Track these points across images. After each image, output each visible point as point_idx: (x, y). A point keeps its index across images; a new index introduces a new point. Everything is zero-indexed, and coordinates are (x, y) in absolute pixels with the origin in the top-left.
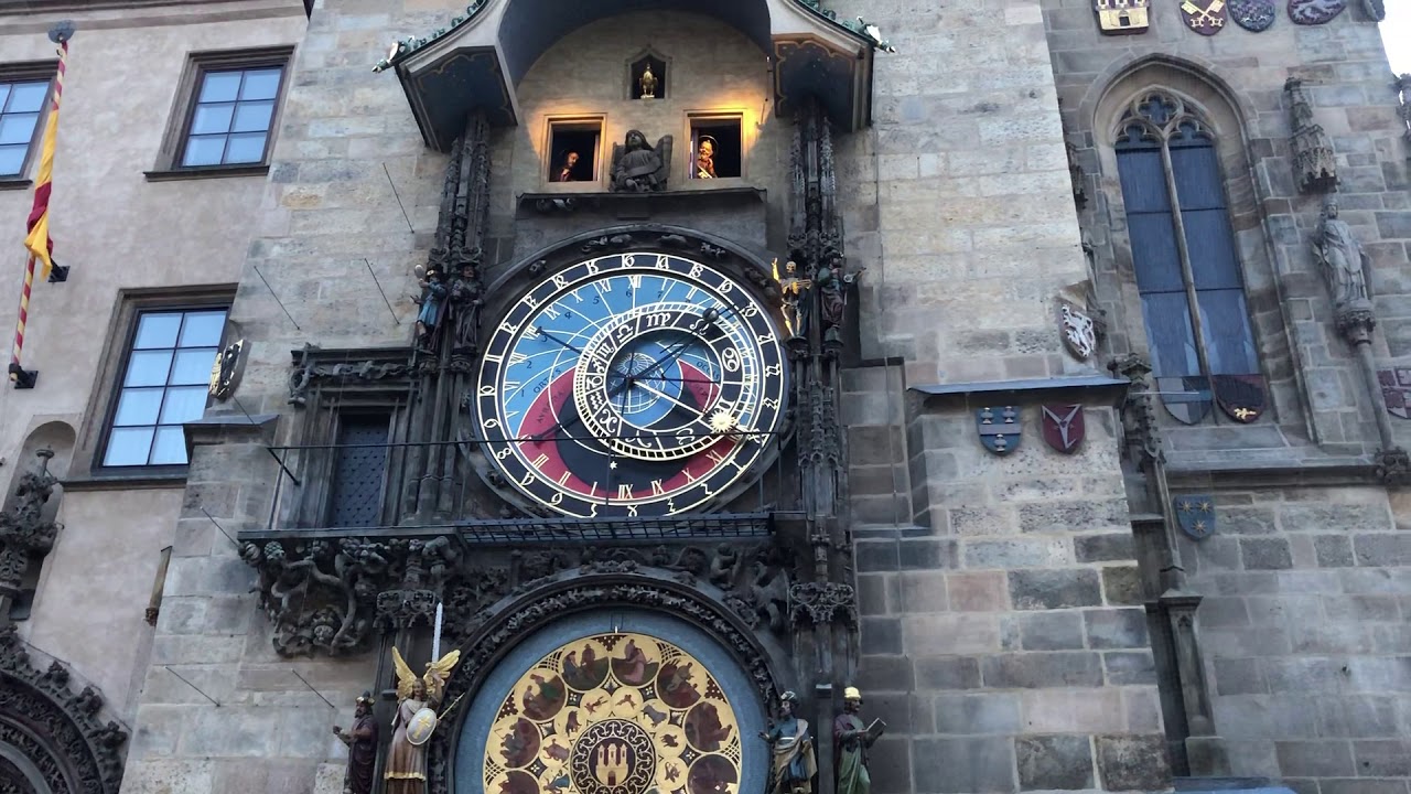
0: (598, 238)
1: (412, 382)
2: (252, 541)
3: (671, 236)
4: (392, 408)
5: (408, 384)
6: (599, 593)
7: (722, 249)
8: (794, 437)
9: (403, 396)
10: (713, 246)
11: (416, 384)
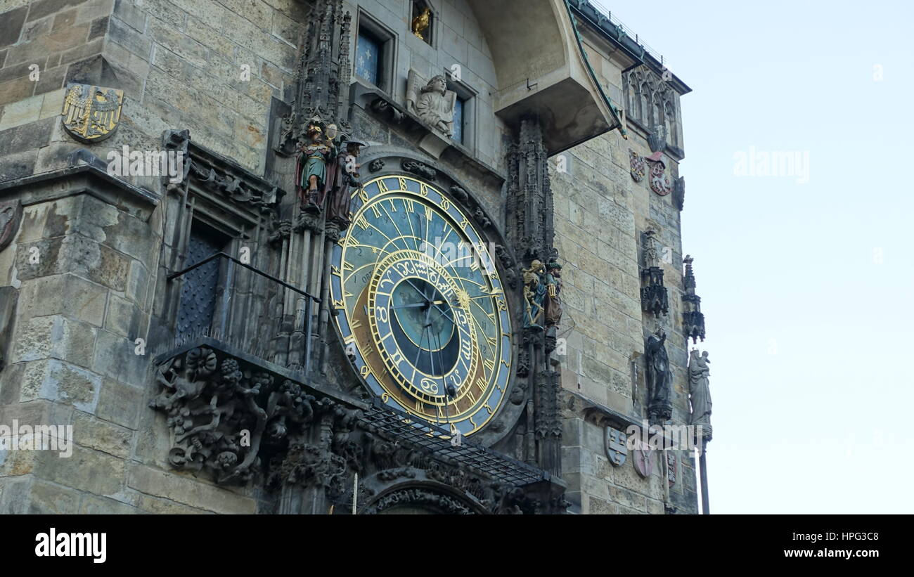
0: (418, 162)
1: (260, 217)
2: (215, 351)
3: (461, 190)
4: (239, 234)
5: (255, 217)
6: (434, 498)
7: (490, 220)
8: (526, 407)
9: (250, 226)
10: (485, 215)
11: (263, 221)
